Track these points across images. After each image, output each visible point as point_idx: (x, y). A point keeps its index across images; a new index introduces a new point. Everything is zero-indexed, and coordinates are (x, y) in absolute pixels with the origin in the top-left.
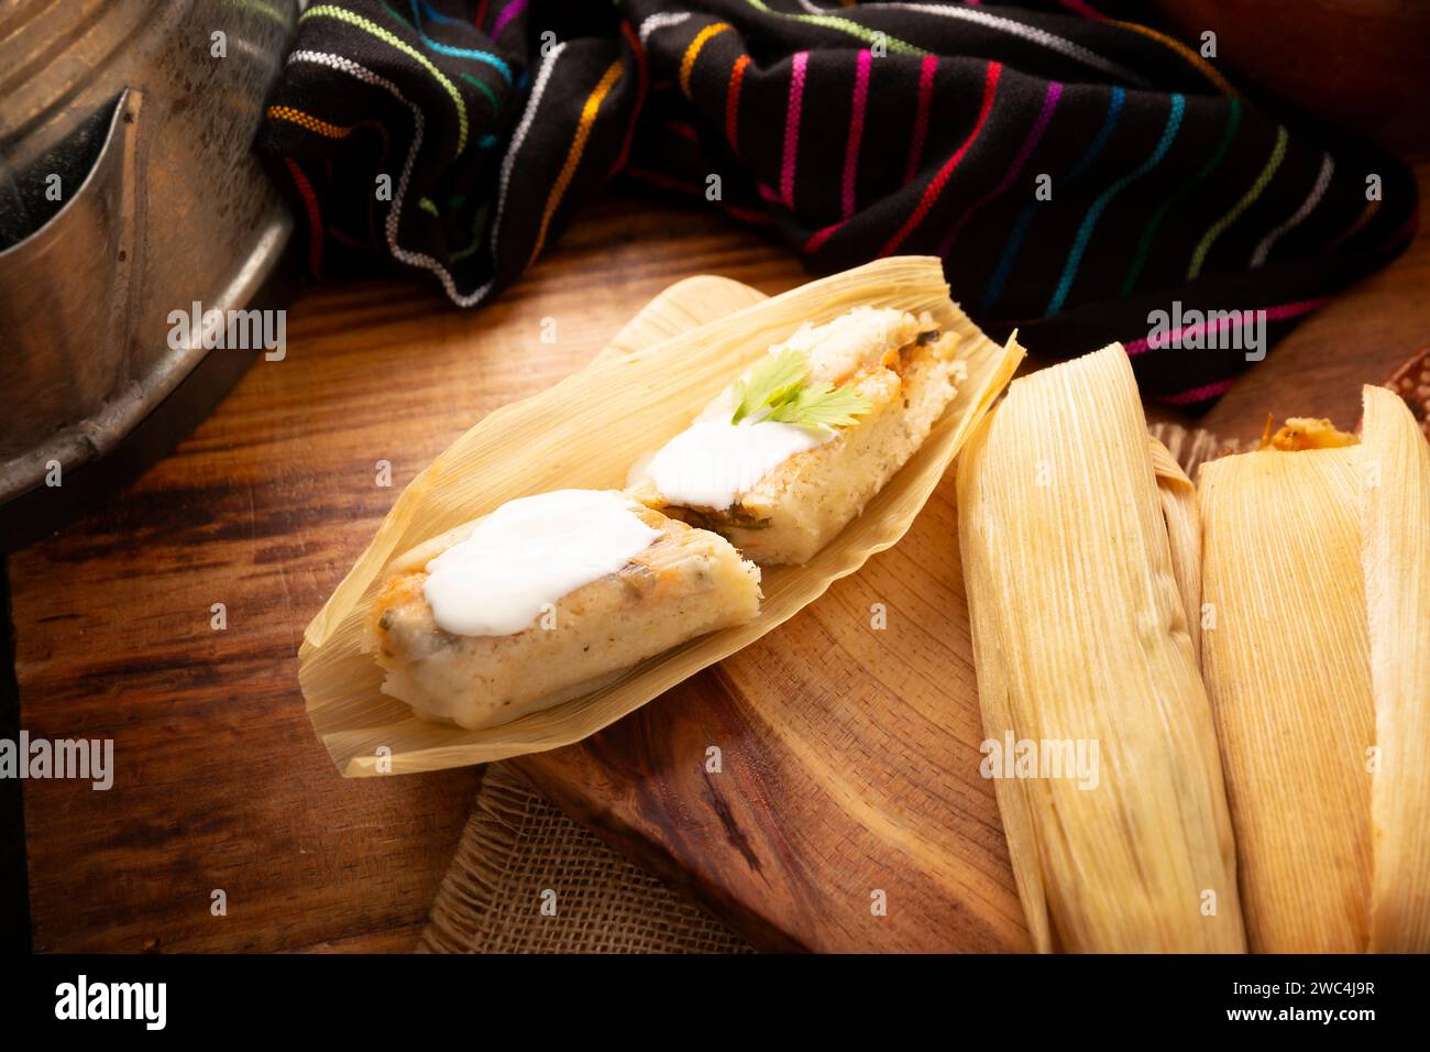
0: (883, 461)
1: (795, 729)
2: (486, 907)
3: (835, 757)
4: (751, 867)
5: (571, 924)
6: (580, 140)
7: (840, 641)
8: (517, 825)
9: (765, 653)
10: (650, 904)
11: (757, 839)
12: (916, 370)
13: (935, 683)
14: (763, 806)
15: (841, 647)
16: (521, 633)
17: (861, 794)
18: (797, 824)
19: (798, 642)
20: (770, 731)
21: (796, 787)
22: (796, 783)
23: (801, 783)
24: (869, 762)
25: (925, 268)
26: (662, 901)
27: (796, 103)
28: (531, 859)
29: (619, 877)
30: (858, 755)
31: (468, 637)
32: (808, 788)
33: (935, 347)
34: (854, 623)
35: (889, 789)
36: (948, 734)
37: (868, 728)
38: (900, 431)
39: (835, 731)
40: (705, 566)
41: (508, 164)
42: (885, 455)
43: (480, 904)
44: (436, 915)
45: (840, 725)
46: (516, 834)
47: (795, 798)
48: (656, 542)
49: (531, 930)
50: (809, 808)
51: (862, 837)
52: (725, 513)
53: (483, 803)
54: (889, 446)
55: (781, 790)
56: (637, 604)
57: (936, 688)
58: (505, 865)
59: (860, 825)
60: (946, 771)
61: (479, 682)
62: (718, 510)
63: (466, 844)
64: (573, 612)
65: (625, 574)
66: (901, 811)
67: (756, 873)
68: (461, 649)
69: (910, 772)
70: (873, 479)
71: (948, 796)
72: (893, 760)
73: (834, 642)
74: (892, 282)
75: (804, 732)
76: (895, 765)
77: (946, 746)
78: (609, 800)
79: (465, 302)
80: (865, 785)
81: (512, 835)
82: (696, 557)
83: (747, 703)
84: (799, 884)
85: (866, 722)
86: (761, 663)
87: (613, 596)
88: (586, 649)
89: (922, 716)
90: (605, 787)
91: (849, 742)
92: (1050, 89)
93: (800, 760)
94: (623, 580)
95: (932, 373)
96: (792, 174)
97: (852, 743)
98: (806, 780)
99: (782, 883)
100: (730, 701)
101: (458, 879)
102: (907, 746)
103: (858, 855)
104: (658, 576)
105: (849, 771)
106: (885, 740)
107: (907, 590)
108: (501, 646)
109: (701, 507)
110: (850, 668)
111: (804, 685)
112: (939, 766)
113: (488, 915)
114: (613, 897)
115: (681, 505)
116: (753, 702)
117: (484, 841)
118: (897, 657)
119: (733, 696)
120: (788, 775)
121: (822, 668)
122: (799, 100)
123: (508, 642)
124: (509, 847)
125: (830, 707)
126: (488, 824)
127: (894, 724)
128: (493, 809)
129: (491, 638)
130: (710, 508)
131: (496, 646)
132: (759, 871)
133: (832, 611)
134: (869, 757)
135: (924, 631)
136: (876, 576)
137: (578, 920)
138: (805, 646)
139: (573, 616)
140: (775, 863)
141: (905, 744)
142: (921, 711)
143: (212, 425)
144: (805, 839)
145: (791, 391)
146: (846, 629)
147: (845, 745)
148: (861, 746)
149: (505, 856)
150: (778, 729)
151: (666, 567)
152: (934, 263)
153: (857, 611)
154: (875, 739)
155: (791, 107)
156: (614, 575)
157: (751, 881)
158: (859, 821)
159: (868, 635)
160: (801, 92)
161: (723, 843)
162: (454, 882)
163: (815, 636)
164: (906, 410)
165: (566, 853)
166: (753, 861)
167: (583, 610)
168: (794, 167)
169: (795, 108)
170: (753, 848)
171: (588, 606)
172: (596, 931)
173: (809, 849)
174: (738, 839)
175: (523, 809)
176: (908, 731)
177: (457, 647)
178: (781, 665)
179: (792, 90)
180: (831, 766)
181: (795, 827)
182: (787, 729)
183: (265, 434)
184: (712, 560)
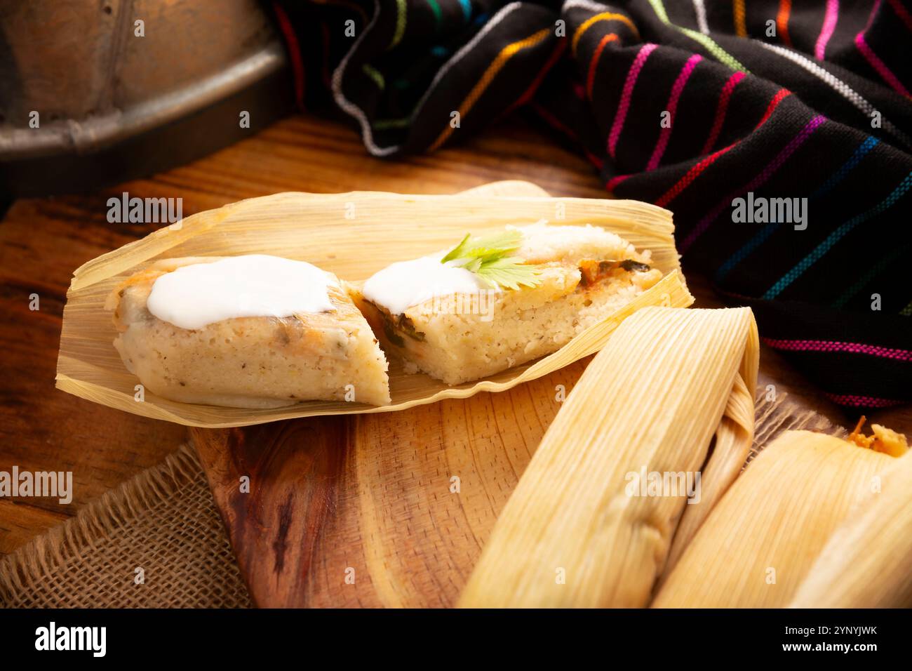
0: (541, 333)
1: (373, 493)
2: (120, 525)
3: (387, 523)
4: (275, 569)
5: (161, 561)
6: (495, 67)
7: (448, 449)
8: (182, 485)
9: (391, 434)
10: (220, 573)
11: (293, 553)
12: (610, 283)
13: (494, 506)
14: (314, 533)
15: (446, 453)
16: (194, 331)
17: (386, 556)
18: (328, 556)
19: (418, 437)
20: (356, 486)
21: (345, 531)
22: (347, 528)
23: (350, 529)
24: (408, 538)
25: (663, 219)
26: (230, 575)
27: (633, 77)
28: (172, 509)
29: (213, 545)
30: (404, 529)
31: (159, 320)
32: (353, 535)
33: (638, 275)
34: (466, 440)
35: (408, 563)
36: (478, 544)
37: (423, 515)
38: (570, 319)
39: (400, 507)
40: (345, 340)
41: (444, 69)
42: (547, 329)
43: (117, 520)
44: (81, 513)
45: (406, 504)
46: (177, 490)
47: (339, 538)
48: (326, 312)
49: (135, 553)
50: (345, 548)
51: (364, 586)
52: (395, 317)
53: (170, 460)
54: (553, 325)
55: (334, 528)
56: (284, 346)
57: (492, 509)
58: (154, 505)
59: (369, 577)
60: (457, 568)
61: (155, 355)
62: (392, 313)
63: (137, 479)
64: (234, 330)
65: (285, 322)
66: (406, 580)
67: (275, 574)
68: (152, 325)
69: (431, 557)
70: (525, 341)
71: (446, 586)
72: (426, 544)
73: (443, 447)
74: (636, 221)
75: (379, 497)
76: (424, 549)
77: (470, 552)
78: (218, 482)
79: (376, 151)
80: (393, 551)
81: (174, 488)
82: (343, 331)
83: (354, 461)
84: (298, 595)
85: (425, 510)
86: (383, 440)
87: (267, 333)
88: (243, 367)
89: (468, 524)
90: (222, 473)
91: (404, 519)
92: (815, 119)
93: (361, 514)
94: (281, 324)
95: (622, 291)
96: (619, 131)
97: (406, 520)
98: (356, 529)
99: (288, 589)
100: (343, 455)
101: (115, 499)
102: (442, 539)
103: (352, 596)
104: (306, 332)
105: (390, 537)
106: (430, 527)
107: (520, 436)
108: (178, 335)
109: (382, 307)
110: (441, 469)
111: (402, 466)
112: (454, 563)
113: (117, 530)
114: (199, 556)
115: (371, 301)
116: (358, 463)
117: (152, 484)
118: (480, 477)
119: (348, 453)
120: (345, 520)
121: (422, 462)
122: (636, 75)
123: (184, 335)
124: (166, 496)
125: (408, 489)
126: (164, 475)
127: (444, 520)
128: (174, 467)
129: (173, 326)
130: (387, 309)
131: (174, 334)
132: (278, 574)
133: (457, 427)
134: (410, 534)
135: (512, 467)
136: (505, 418)
137: (167, 560)
138: (422, 441)
139: (233, 334)
140: (293, 574)
141: (442, 537)
142: (469, 521)
143: (184, 171)
144: (325, 568)
145: (493, 255)
146: (458, 443)
147: (399, 519)
148: (409, 525)
149: (159, 500)
150: (362, 487)
151: (317, 329)
152: (668, 216)
153: (474, 435)
154: (423, 524)
155: (629, 79)
156: (276, 318)
157: (268, 578)
158: (371, 574)
159: (471, 454)
160: (639, 70)
161: (269, 544)
162: (111, 499)
163: (433, 439)
164: (583, 307)
165: (194, 515)
166: (279, 566)
167: (242, 333)
168: (621, 126)
169: (631, 80)
170: (286, 557)
171: (247, 332)
172: (172, 573)
173: (323, 576)
174: (281, 546)
175: (192, 477)
176: (450, 529)
177: (149, 324)
178: (396, 447)
179: (633, 67)
180: (380, 529)
181: (324, 556)
182: (368, 490)
183: (209, 187)
184: (353, 338)
